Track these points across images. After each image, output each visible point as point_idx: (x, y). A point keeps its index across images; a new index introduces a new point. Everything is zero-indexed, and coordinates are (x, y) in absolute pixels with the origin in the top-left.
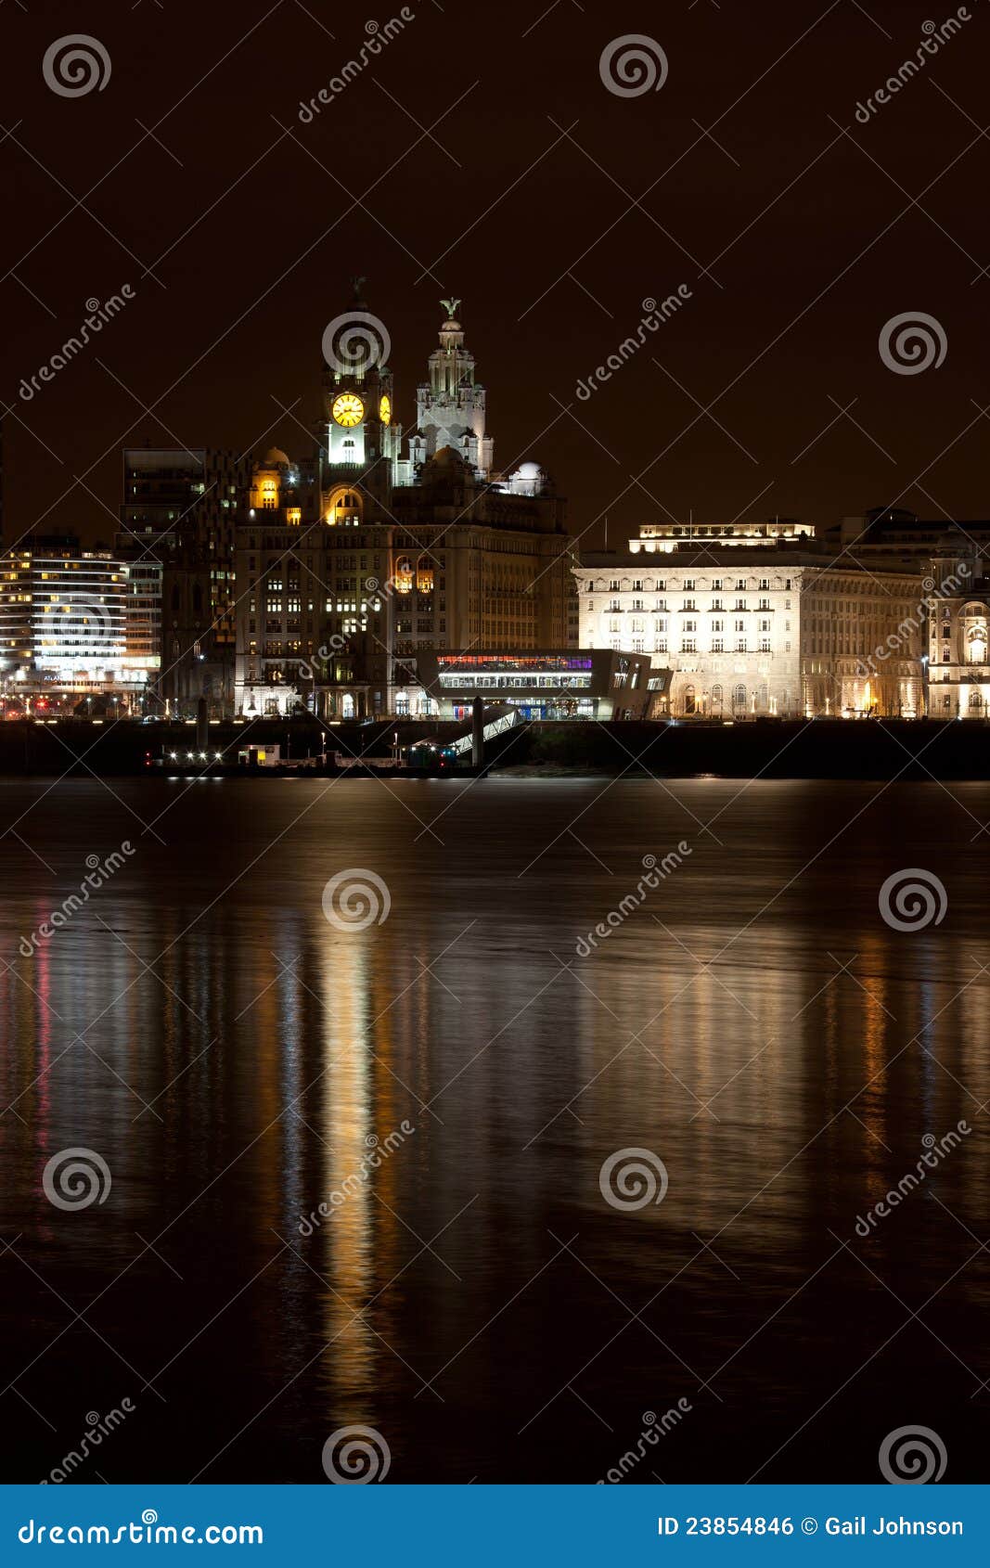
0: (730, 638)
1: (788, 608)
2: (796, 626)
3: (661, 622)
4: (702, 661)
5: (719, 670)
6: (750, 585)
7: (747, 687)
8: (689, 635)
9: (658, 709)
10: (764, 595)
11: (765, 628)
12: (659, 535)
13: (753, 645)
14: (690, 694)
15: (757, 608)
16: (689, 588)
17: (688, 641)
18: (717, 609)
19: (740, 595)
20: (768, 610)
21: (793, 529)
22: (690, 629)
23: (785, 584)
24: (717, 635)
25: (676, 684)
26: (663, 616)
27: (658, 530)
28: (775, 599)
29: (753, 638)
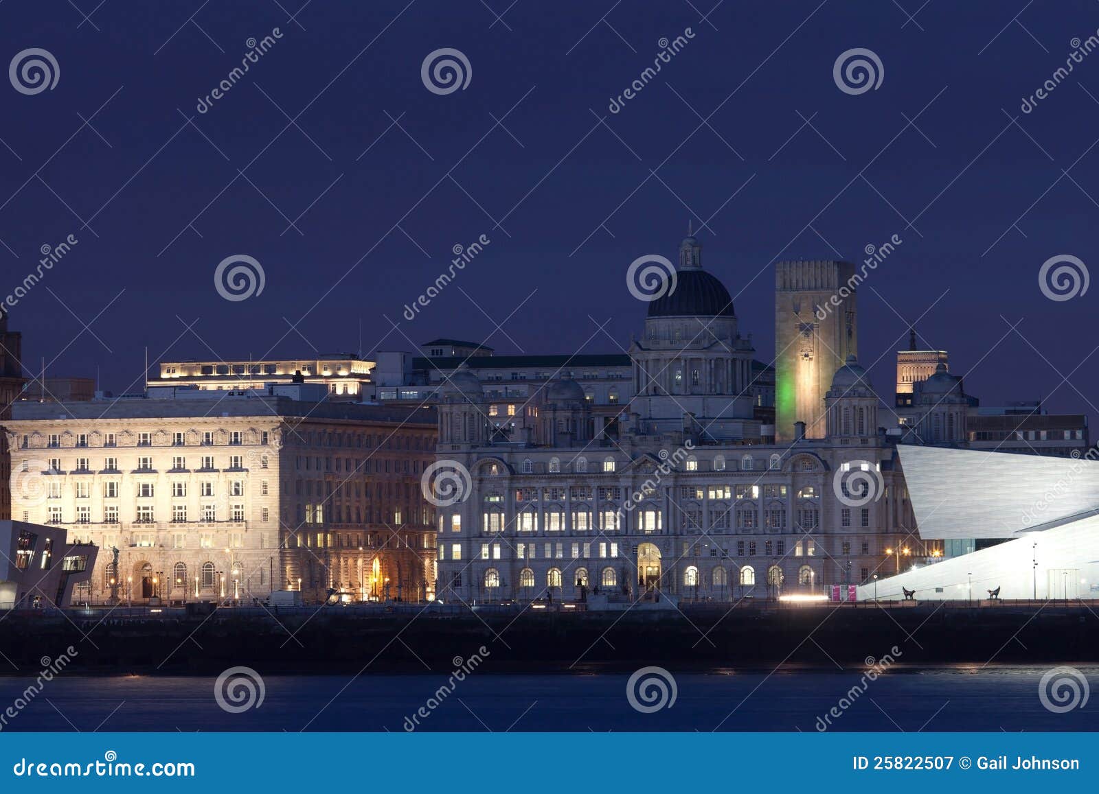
0: (194, 504)
1: (265, 467)
2: (274, 490)
3: (112, 485)
4: (162, 534)
5: (183, 544)
6: (218, 439)
7: (216, 564)
8: (144, 502)
9: (78, 593)
10: (236, 451)
11: (237, 492)
12: (185, 374)
13: (222, 514)
14: (147, 575)
15: (227, 467)
16: (145, 444)
17: (144, 508)
18: (179, 469)
19: (207, 452)
20: (241, 470)
21: (349, 367)
22: (146, 493)
23: (260, 437)
24: (179, 501)
25: (102, 561)
26: (114, 478)
27: (183, 369)
28: (249, 456)
29: (222, 504)
